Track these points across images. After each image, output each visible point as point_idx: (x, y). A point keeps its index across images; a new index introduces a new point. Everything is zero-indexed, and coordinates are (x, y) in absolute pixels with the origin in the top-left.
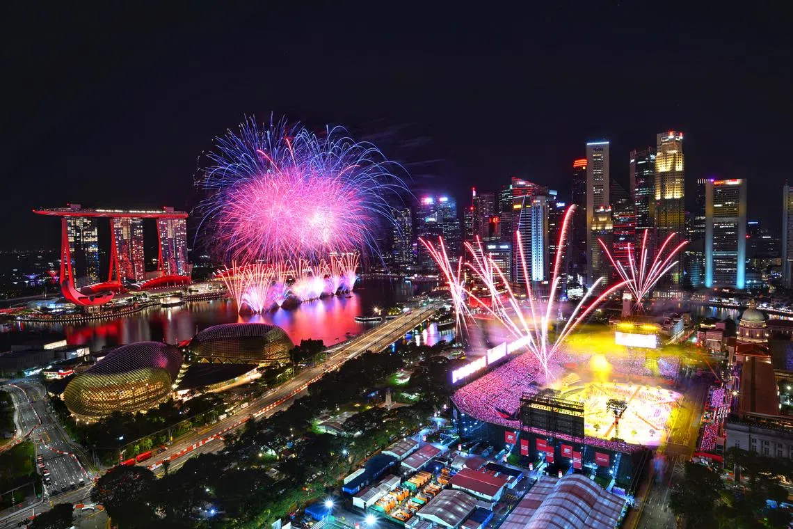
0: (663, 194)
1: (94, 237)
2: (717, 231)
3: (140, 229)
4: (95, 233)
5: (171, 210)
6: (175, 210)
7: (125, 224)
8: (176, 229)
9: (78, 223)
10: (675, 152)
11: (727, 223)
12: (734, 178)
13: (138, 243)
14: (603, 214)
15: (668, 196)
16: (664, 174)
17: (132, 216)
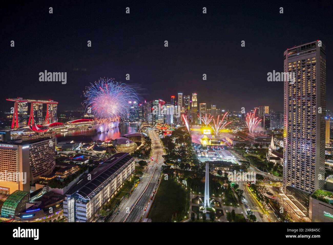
0: (194, 105)
1: (26, 109)
2: (202, 113)
3: (42, 107)
4: (27, 108)
5: (52, 101)
6: (54, 101)
7: (37, 105)
8: (54, 107)
9: (22, 104)
10: (196, 97)
11: (203, 112)
12: (204, 103)
13: (41, 112)
14: (183, 109)
15: (195, 106)
16: (194, 101)
17: (39, 102)
